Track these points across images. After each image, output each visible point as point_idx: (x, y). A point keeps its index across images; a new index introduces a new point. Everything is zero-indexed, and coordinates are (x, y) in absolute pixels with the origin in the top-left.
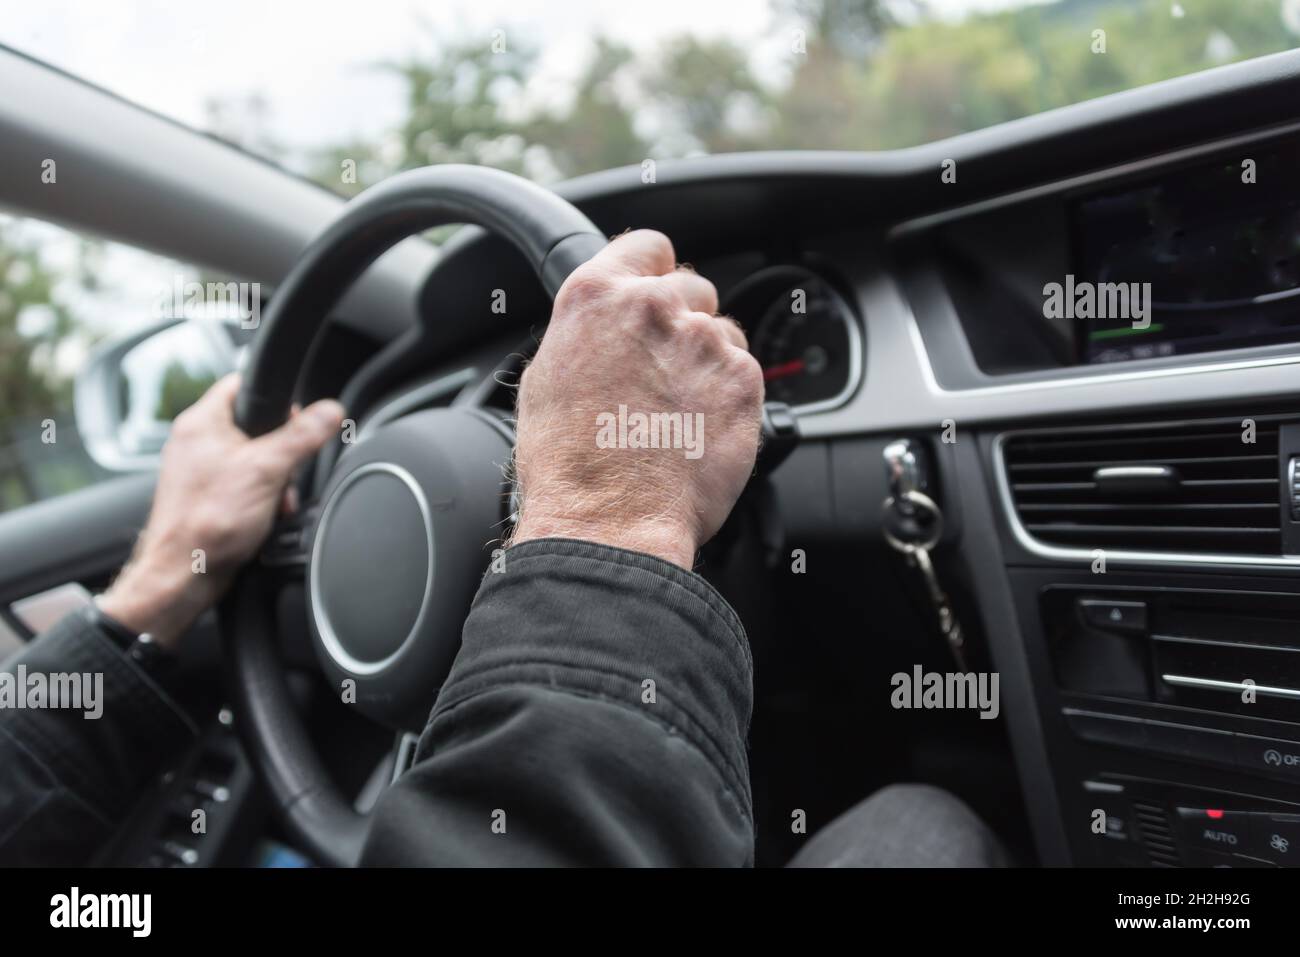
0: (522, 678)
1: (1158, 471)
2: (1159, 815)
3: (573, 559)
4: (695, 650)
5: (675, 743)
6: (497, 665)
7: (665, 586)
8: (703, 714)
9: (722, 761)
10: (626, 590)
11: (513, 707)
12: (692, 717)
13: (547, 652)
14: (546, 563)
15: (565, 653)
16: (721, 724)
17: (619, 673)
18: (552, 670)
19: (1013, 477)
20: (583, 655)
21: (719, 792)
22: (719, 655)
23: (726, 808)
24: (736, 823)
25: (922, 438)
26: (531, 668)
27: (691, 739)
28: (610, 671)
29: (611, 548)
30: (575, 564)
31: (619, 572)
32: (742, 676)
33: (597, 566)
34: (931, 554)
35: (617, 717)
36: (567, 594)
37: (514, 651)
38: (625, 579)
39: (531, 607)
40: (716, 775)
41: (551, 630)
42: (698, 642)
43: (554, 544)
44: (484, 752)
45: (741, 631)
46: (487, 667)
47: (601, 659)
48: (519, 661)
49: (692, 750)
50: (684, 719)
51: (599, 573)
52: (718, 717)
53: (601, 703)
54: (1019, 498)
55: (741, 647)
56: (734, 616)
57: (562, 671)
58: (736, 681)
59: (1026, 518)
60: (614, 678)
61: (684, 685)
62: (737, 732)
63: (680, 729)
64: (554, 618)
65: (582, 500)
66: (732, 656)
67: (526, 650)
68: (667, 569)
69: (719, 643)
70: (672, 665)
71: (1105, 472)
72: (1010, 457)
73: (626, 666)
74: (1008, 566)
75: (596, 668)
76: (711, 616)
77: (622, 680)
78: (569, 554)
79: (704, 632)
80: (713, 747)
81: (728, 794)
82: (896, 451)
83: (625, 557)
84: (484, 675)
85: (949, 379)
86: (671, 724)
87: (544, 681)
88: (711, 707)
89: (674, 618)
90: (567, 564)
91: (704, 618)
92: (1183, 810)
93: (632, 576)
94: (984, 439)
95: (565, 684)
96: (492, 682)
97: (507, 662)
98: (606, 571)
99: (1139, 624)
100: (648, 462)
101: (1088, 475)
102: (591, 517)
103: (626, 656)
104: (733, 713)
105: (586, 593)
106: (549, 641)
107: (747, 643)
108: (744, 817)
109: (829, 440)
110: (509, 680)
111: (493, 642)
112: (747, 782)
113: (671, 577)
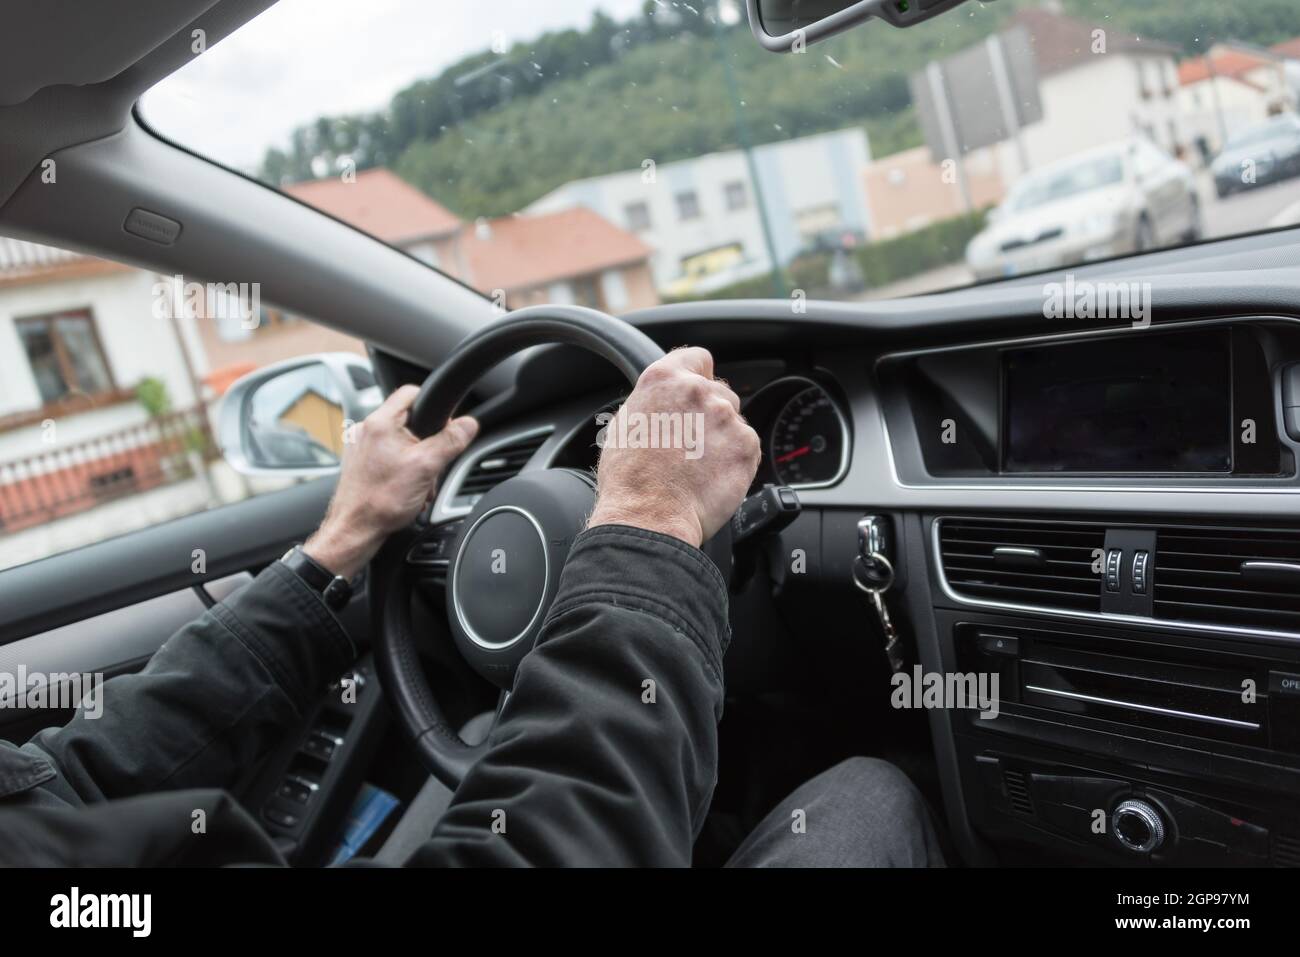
0: (598, 600)
1: (1032, 552)
2: (1019, 778)
3: (625, 536)
4: (692, 589)
5: (679, 636)
6: (584, 593)
7: (677, 553)
8: (695, 622)
9: (705, 648)
10: (655, 555)
11: (593, 614)
12: (689, 624)
13: (610, 586)
14: (611, 537)
15: (621, 587)
16: (706, 630)
17: (650, 599)
18: (614, 596)
19: (944, 547)
20: (631, 589)
21: (703, 664)
22: (707, 593)
23: (707, 672)
24: (712, 681)
25: (885, 515)
26: (603, 594)
27: (688, 634)
28: (645, 597)
29: (647, 531)
30: (626, 539)
31: (652, 544)
32: (721, 605)
33: (639, 541)
34: (882, 596)
35: (649, 621)
36: (621, 557)
37: (592, 586)
38: (654, 549)
39: (601, 563)
40: (702, 654)
41: (613, 575)
42: (694, 584)
43: (614, 528)
44: (577, 637)
45: (722, 580)
46: (579, 594)
47: (639, 591)
48: (596, 591)
49: (688, 639)
50: (685, 624)
51: (639, 545)
52: (705, 625)
53: (640, 613)
54: (946, 561)
55: (720, 590)
56: (717, 571)
57: (620, 596)
58: (717, 607)
59: (949, 575)
60: (647, 601)
61: (686, 607)
62: (716, 636)
63: (682, 629)
64: (616, 568)
65: (632, 501)
66: (715, 593)
67: (600, 585)
68: (679, 543)
69: (707, 586)
70: (679, 596)
71: (998, 550)
72: (943, 533)
73: (654, 596)
74: (935, 607)
75: (638, 596)
76: (703, 570)
77: (652, 603)
78: (623, 534)
79: (698, 579)
80: (702, 641)
81: (709, 666)
82: (866, 523)
83: (655, 536)
84: (576, 598)
85: (906, 477)
86: (678, 625)
87: (611, 602)
88: (701, 620)
89: (682, 571)
90: (621, 540)
91: (698, 571)
92: (1034, 775)
93: (659, 546)
94: (926, 519)
95: (621, 603)
96: (582, 602)
97: (589, 592)
98: (644, 543)
99: (1013, 651)
100: (672, 481)
101: (989, 550)
102: (637, 512)
103: (654, 590)
104: (714, 624)
105: (632, 556)
106: (612, 581)
107: (725, 588)
108: (718, 680)
109: (822, 509)
110: (591, 601)
111: (581, 581)
112: (721, 663)
113: (681, 548)
